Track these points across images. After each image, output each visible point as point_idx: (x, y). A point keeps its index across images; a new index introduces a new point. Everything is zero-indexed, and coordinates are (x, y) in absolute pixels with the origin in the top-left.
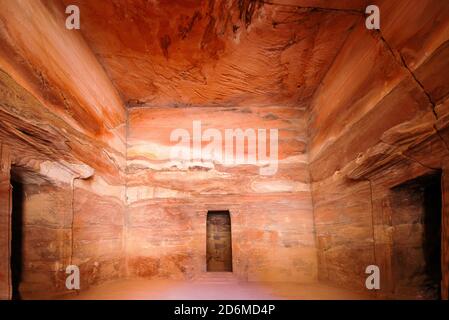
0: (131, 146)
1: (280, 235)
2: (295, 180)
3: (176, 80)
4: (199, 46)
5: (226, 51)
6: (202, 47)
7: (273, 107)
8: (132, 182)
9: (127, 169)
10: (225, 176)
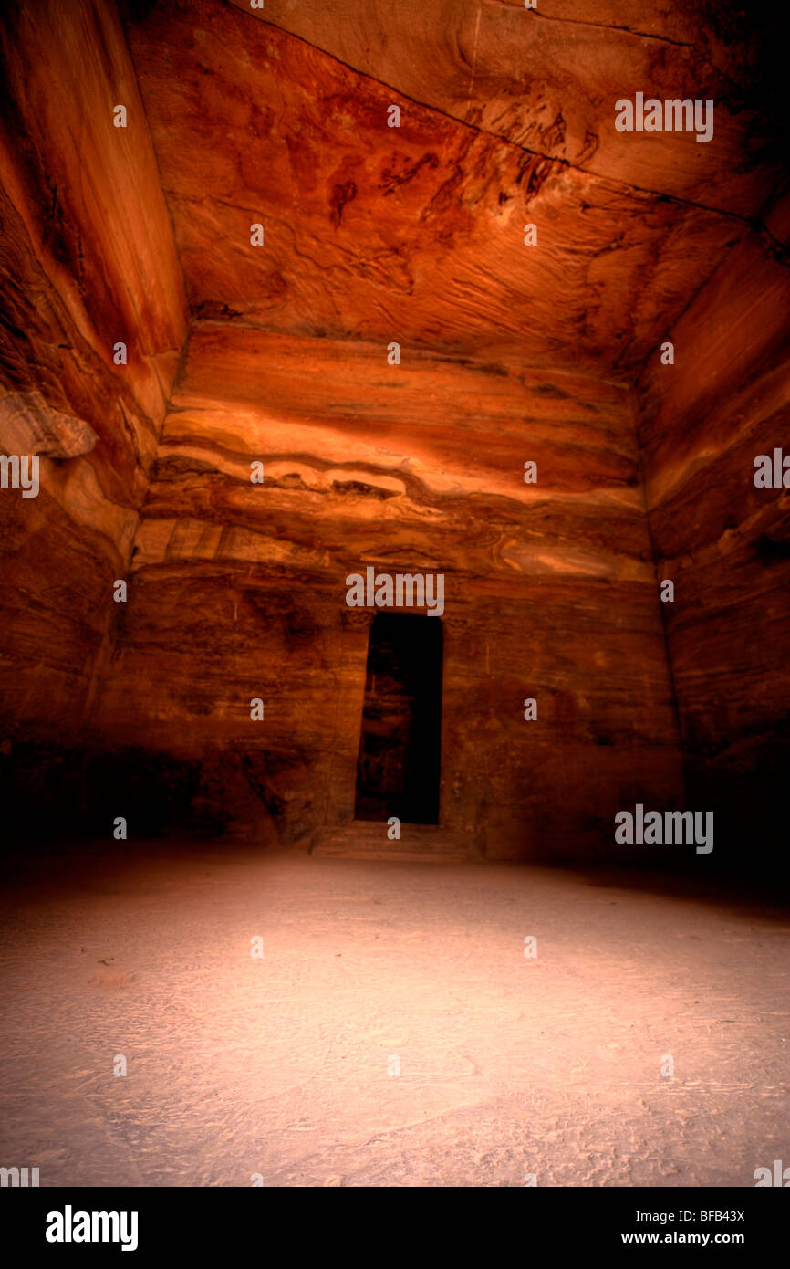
0: (181, 410)
1: (582, 703)
2: (617, 551)
3: (341, 275)
4: (419, 213)
5: (476, 235)
6: (424, 219)
7: (557, 372)
8: (159, 505)
9: (156, 466)
10: (434, 517)
